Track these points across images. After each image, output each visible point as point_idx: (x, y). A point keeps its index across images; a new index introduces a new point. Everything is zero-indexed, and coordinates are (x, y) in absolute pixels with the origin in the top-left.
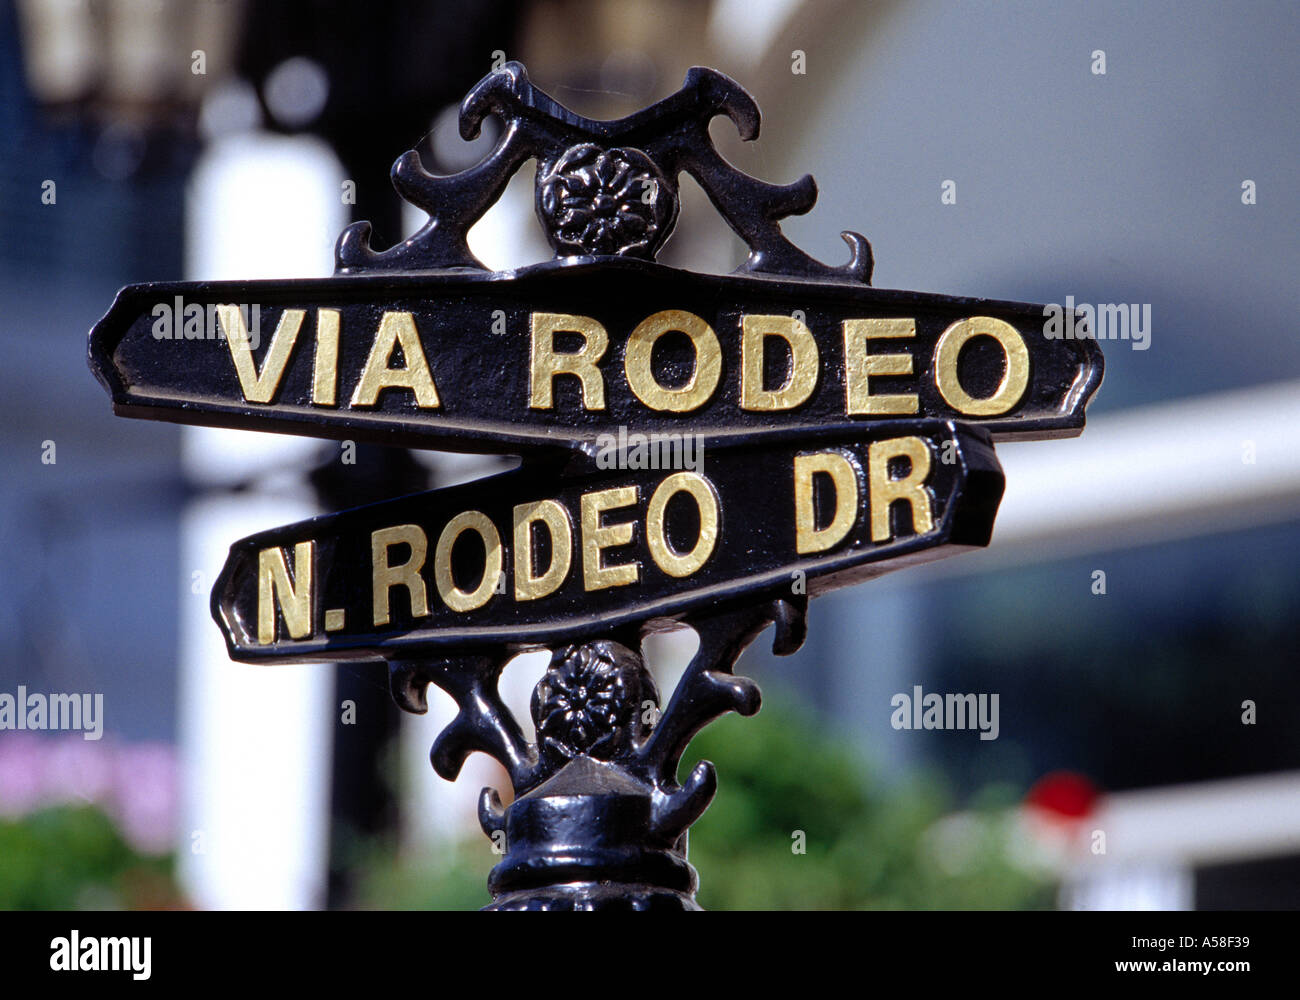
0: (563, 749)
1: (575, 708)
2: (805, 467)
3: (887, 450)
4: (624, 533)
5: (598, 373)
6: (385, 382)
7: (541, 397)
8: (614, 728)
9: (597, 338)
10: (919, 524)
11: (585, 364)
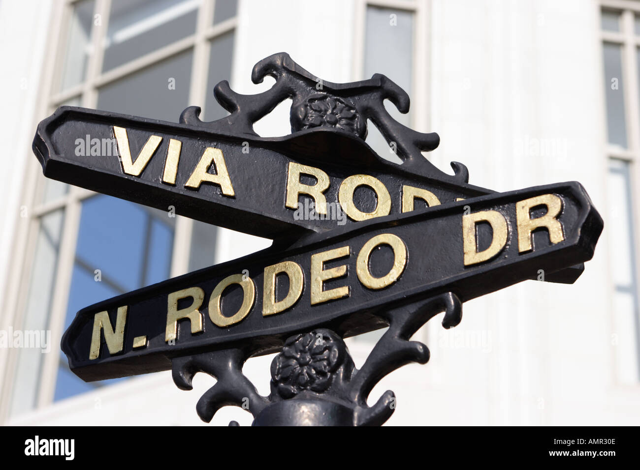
0: (293, 389)
1: (302, 365)
2: (469, 219)
3: (528, 204)
4: (339, 271)
5: (323, 196)
6: (205, 179)
7: (292, 201)
8: (329, 374)
9: (323, 179)
10: (554, 238)
11: (316, 191)
